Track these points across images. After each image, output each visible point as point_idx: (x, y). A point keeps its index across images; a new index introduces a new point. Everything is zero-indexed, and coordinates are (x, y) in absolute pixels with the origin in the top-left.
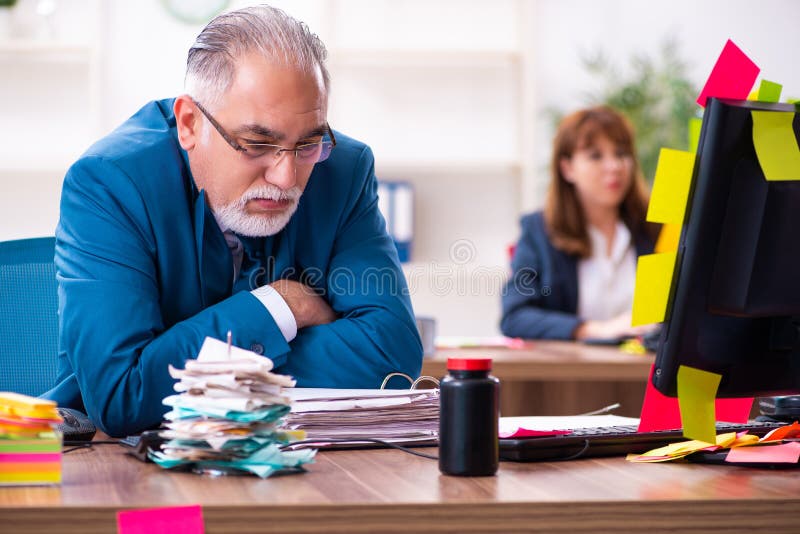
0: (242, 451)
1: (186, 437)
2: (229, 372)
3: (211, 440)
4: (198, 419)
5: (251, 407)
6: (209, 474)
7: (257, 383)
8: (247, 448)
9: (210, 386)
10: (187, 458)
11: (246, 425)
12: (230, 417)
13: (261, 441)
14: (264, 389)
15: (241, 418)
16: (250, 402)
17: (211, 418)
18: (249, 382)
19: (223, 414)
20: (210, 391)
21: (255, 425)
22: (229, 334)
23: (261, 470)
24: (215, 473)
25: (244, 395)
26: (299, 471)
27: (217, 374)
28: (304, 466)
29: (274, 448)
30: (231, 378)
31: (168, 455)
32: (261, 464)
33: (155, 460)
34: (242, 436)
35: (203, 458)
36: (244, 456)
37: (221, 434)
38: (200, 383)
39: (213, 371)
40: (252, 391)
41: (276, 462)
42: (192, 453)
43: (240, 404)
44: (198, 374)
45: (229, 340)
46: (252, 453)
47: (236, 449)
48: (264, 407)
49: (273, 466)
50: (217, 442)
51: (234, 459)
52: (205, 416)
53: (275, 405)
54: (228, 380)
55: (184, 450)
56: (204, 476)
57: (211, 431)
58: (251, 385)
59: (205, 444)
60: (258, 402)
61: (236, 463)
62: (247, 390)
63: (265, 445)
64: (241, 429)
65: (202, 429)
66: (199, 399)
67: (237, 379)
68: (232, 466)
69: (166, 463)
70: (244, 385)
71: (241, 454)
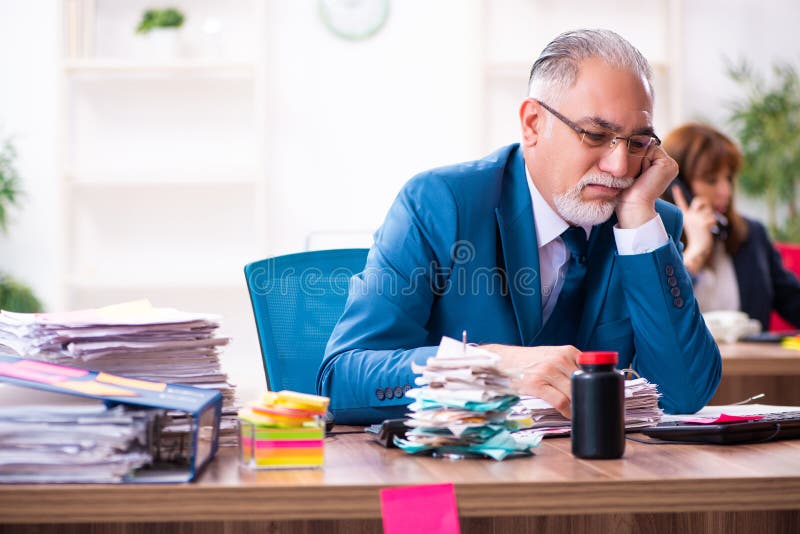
0: (479, 438)
1: (429, 425)
2: (467, 367)
3: (452, 428)
4: (439, 409)
5: (487, 398)
6: (448, 458)
7: (491, 376)
8: (483, 435)
9: (449, 380)
10: (430, 444)
11: (482, 414)
12: (468, 407)
13: (496, 428)
14: (496, 382)
15: (478, 407)
16: (485, 394)
17: (451, 408)
18: (484, 376)
19: (462, 404)
20: (450, 384)
21: (489, 414)
22: (464, 333)
23: (497, 454)
24: (454, 457)
25: (480, 387)
26: (527, 454)
27: (455, 369)
28: (532, 450)
29: (506, 434)
30: (469, 371)
31: (412, 442)
32: (495, 449)
33: (400, 446)
34: (479, 424)
35: (444, 444)
36: (481, 441)
37: (460, 422)
38: (440, 377)
39: (452, 366)
40: (487, 383)
41: (508, 446)
42: (435, 440)
43: (476, 395)
44: (438, 369)
45: (464, 339)
46: (487, 439)
47: (473, 436)
48: (497, 398)
49: (507, 450)
50: (458, 429)
51: (472, 444)
52: (446, 407)
53: (507, 396)
54: (466, 374)
55: (428, 437)
56: (444, 460)
57: (451, 420)
58: (485, 378)
59: (447, 432)
60: (492, 394)
61: (474, 448)
62: (482, 382)
63: (500, 431)
64: (477, 417)
65: (444, 418)
66: (440, 392)
67: (474, 373)
68: (470, 450)
69: (410, 448)
70: (479, 378)
71: (477, 440)
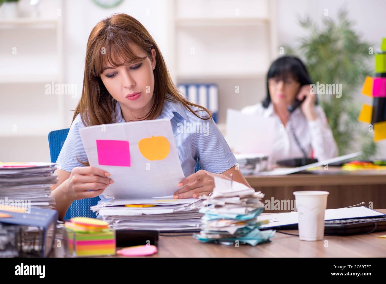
0: (242, 233)
2: (237, 196)
3: (227, 229)
4: (220, 219)
5: (247, 212)
7: (249, 199)
8: (245, 232)
11: (245, 221)
12: (237, 218)
13: (252, 227)
15: (242, 217)
16: (246, 210)
18: (246, 200)
19: (234, 217)
21: (249, 220)
23: (253, 242)
25: (244, 206)
26: (268, 241)
27: (231, 197)
28: (270, 239)
29: (257, 230)
30: (238, 198)
32: (252, 239)
34: (243, 226)
36: (244, 235)
37: (233, 225)
38: (221, 202)
40: (247, 204)
41: (258, 237)
43: (242, 211)
46: (247, 233)
47: (240, 232)
49: (258, 240)
50: (232, 230)
52: (223, 218)
54: (237, 200)
60: (250, 209)
62: (245, 204)
63: (254, 229)
64: (242, 222)
66: (220, 210)
67: (241, 199)
70: (244, 201)
71: (241, 235)
